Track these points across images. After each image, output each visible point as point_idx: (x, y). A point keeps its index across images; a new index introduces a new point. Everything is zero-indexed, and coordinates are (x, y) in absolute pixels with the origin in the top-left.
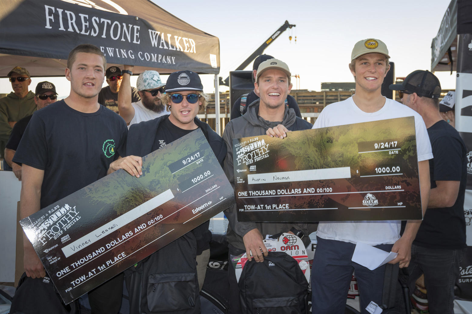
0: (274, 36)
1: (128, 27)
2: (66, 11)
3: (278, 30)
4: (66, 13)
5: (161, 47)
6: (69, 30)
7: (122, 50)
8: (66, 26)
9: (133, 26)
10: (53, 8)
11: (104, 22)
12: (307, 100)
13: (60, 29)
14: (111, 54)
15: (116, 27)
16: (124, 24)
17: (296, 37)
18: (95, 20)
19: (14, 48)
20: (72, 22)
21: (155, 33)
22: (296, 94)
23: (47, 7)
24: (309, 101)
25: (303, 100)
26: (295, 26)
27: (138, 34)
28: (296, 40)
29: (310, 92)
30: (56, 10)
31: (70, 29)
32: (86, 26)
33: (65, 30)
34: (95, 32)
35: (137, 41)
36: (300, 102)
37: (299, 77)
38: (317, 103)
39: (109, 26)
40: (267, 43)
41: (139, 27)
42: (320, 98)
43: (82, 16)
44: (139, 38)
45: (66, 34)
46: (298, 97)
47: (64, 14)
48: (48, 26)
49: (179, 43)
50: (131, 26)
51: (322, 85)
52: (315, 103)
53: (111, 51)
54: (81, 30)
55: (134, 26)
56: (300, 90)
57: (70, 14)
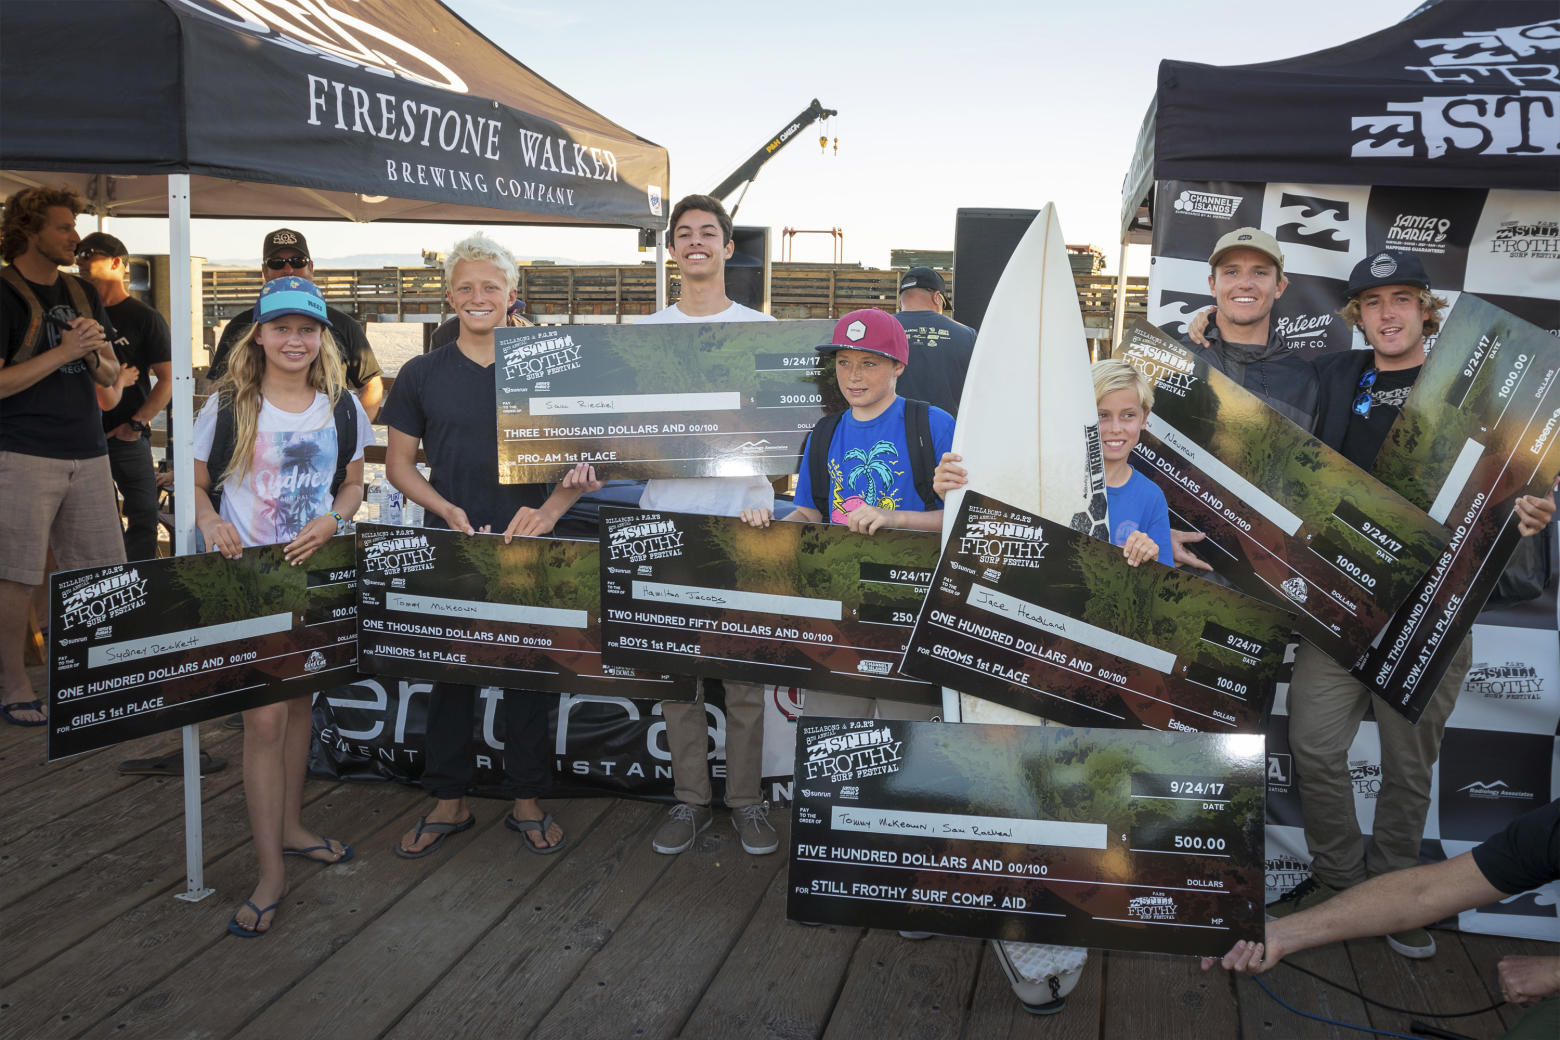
0: (786, 135)
1: (476, 124)
2: (350, 88)
3: (795, 122)
4: (351, 92)
5: (543, 167)
6: (355, 128)
7: (461, 173)
8: (350, 120)
9: (487, 121)
10: (325, 82)
11: (426, 112)
12: (859, 288)
13: (337, 126)
14: (439, 182)
15: (452, 122)
16: (468, 117)
17: (836, 141)
18: (409, 107)
19: (246, 166)
20: (362, 110)
21: (531, 137)
22: (831, 275)
23: (312, 79)
24: (861, 292)
25: (849, 288)
26: (834, 113)
27: (496, 140)
28: (835, 147)
29: (866, 272)
30: (330, 84)
31: (358, 127)
32: (389, 120)
33: (346, 129)
34: (408, 134)
35: (494, 154)
36: (843, 292)
37: (840, 235)
38: (882, 297)
39: (437, 121)
40: (769, 150)
41: (499, 124)
42: (888, 285)
43: (383, 98)
44: (499, 148)
45: (349, 137)
46: (837, 280)
47: (347, 94)
48: (313, 120)
49: (583, 159)
50: (482, 121)
51: (892, 254)
52: (877, 297)
53: (438, 175)
54: (378, 129)
55: (489, 122)
56: (842, 265)
57: (359, 94)
